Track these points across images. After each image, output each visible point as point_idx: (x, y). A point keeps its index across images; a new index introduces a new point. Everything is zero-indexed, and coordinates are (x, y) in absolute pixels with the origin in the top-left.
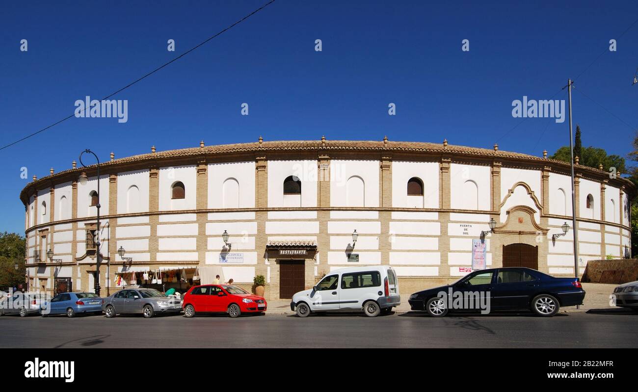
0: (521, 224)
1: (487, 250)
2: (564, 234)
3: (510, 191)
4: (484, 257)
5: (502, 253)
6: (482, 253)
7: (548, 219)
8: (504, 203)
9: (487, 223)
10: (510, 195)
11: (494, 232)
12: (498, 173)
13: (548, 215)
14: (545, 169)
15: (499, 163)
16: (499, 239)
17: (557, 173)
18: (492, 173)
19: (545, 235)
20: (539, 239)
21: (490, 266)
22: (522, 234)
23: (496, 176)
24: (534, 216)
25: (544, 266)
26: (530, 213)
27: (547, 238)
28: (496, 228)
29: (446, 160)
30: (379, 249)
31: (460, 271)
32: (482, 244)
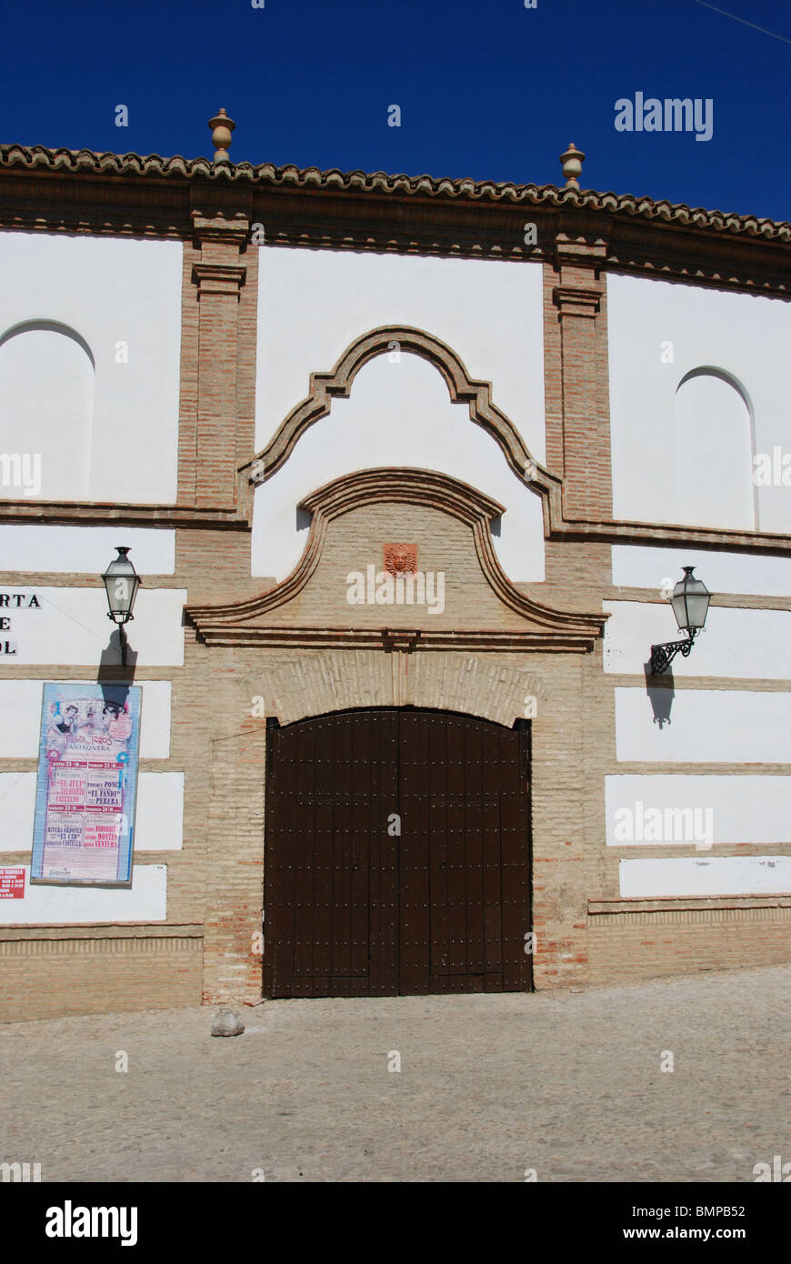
1: (145, 753)
2: (685, 642)
3: (322, 386)
4: (119, 797)
5: (263, 771)
6: (111, 773)
7: (609, 555)
8: (280, 457)
9: (160, 582)
10: (323, 408)
11: (201, 638)
12: (239, 277)
13: (599, 529)
14: (583, 251)
15: (229, 217)
16: (237, 681)
17: (674, 278)
18: (196, 280)
19: (583, 652)
20: (540, 679)
21: (167, 853)
22: (405, 650)
23: (225, 298)
24: (499, 536)
25: (577, 848)
26: (468, 517)
27: (607, 669)
28: (211, 611)
32: (110, 716)
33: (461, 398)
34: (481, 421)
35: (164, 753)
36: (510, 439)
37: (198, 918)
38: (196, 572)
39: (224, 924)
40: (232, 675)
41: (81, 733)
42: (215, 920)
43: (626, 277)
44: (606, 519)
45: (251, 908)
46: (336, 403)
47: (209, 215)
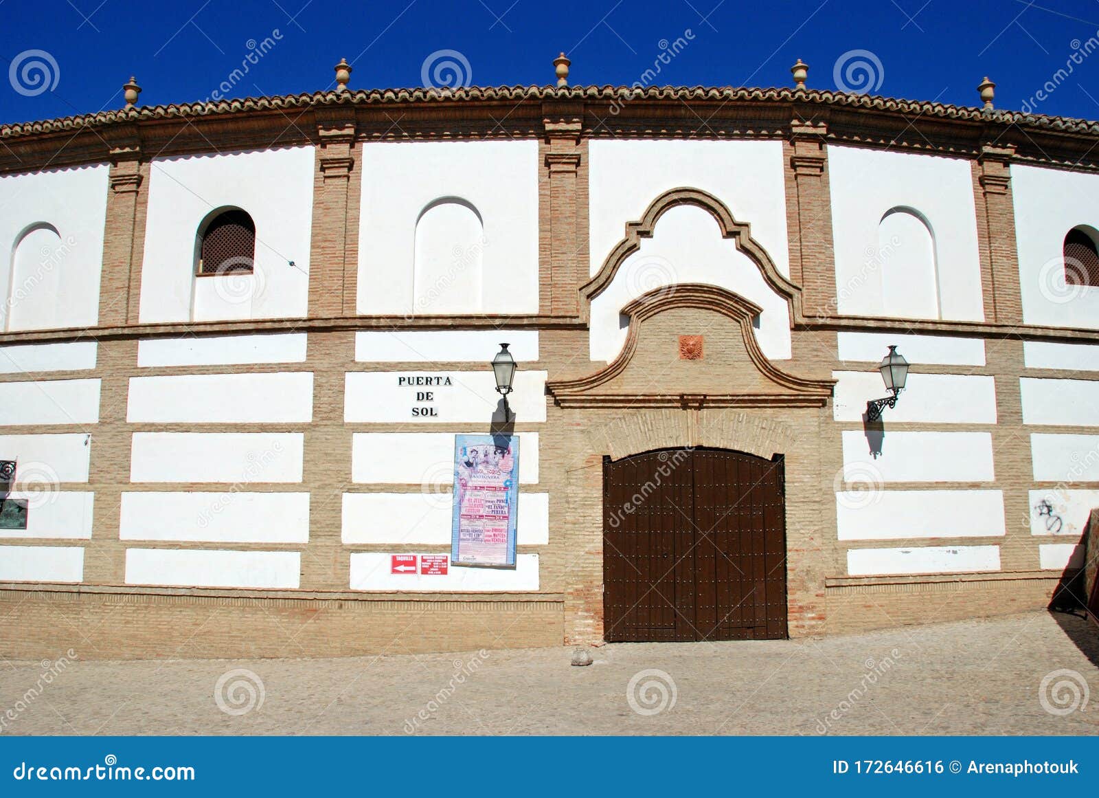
0: (689, 364)
1: (523, 480)
2: (891, 398)
3: (634, 230)
4: (506, 509)
5: (601, 492)
6: (500, 493)
7: (836, 339)
8: (607, 280)
9: (529, 366)
10: (635, 246)
11: (557, 403)
12: (576, 161)
13: (829, 322)
14: (811, 131)
15: (568, 122)
16: (582, 431)
17: (875, 146)
18: (548, 164)
19: (819, 407)
20: (790, 426)
21: (539, 546)
22: (696, 408)
23: (567, 175)
24: (759, 328)
25: (817, 542)
26: (737, 316)
27: (836, 419)
28: (564, 384)
29: (334, 132)
30: (91, 482)
31: (394, 571)
32: (499, 456)
33: (730, 234)
34: (744, 250)
35: (534, 480)
36: (764, 261)
37: (561, 589)
38: (553, 359)
39: (577, 594)
40: (579, 428)
41: (480, 467)
42: (569, 591)
43: (840, 147)
44: (834, 315)
45: (596, 583)
46: (644, 241)
47: (555, 122)
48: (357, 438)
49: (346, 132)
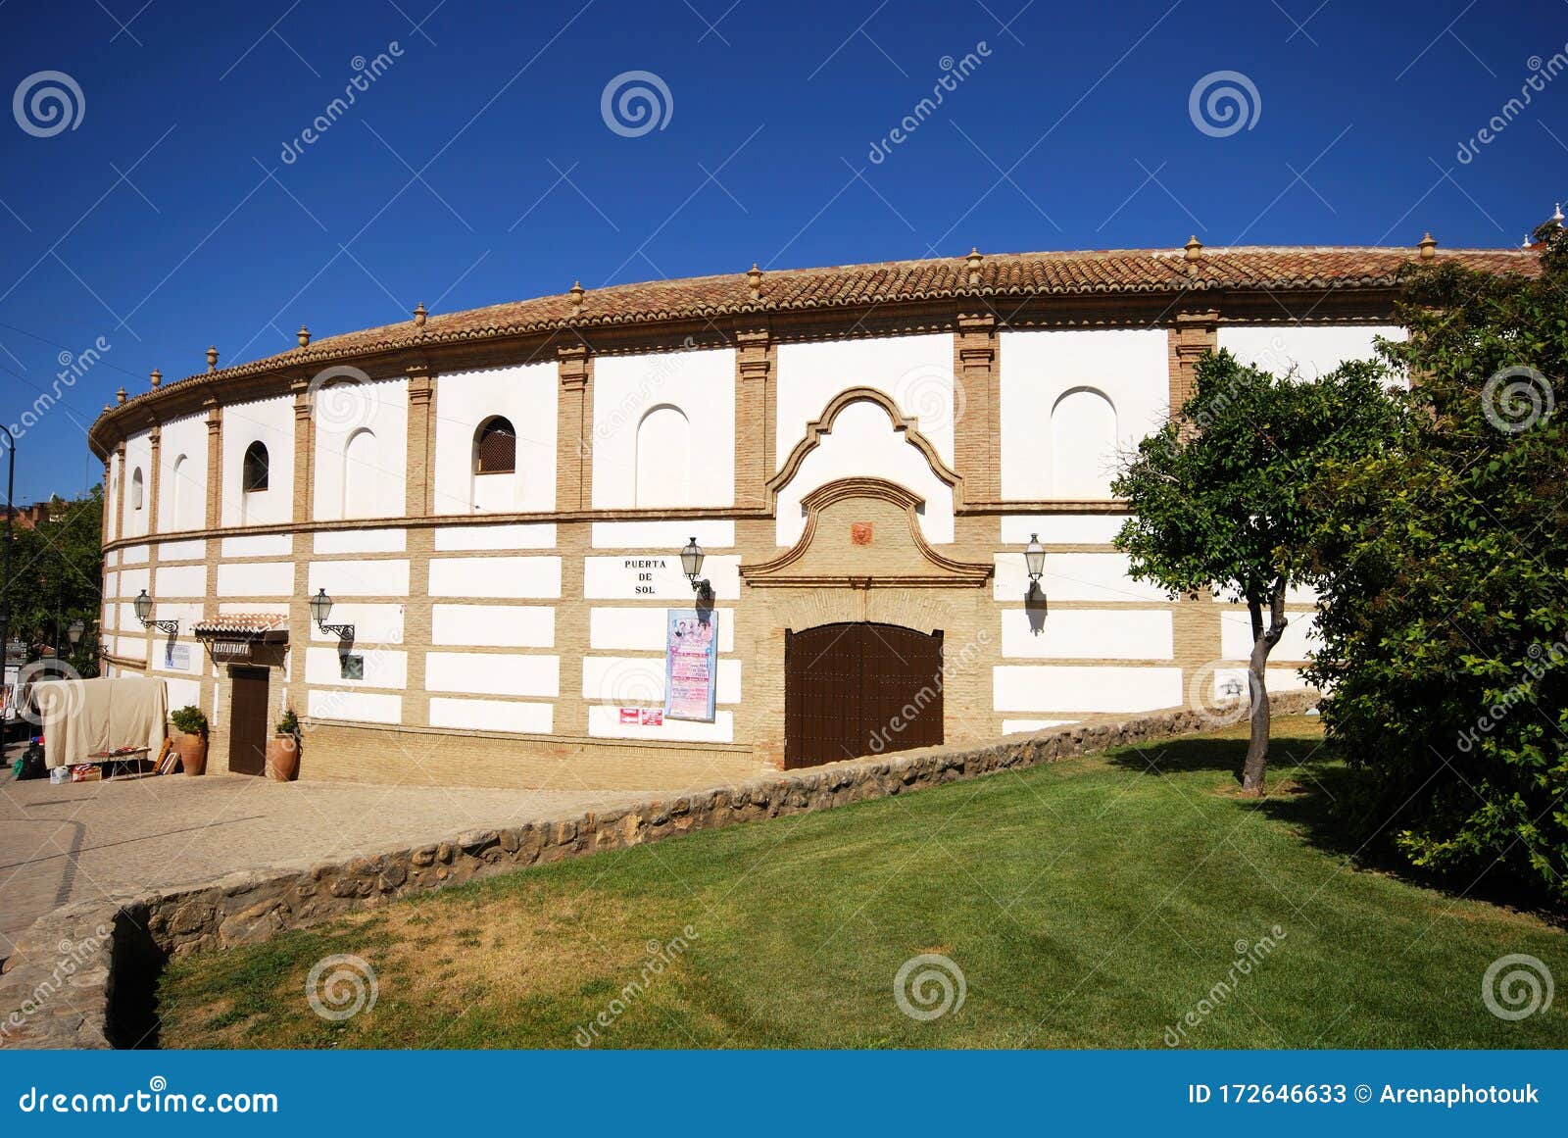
0: (860, 549)
1: (721, 648)
3: (813, 429)
4: (707, 673)
5: (784, 660)
6: (703, 659)
7: (999, 523)
8: (790, 475)
9: (726, 551)
10: (815, 442)
11: (748, 584)
12: (764, 367)
13: (989, 507)
14: (978, 322)
15: (757, 333)
16: (769, 608)
17: (1052, 328)
18: (742, 372)
19: (979, 588)
20: (949, 605)
21: (732, 704)
22: (863, 588)
23: (757, 381)
24: (924, 514)
25: (973, 711)
26: (904, 505)
27: (996, 598)
28: (752, 568)
29: (570, 351)
30: (405, 643)
31: (622, 722)
32: (702, 628)
33: (900, 428)
34: (911, 442)
35: (730, 648)
36: (931, 454)
37: (750, 742)
38: (745, 545)
39: (764, 746)
40: (765, 604)
41: (687, 637)
42: (758, 743)
43: (1013, 333)
44: (997, 501)
45: (779, 738)
46: (823, 438)
47: (746, 333)
48: (595, 612)
49: (579, 350)
